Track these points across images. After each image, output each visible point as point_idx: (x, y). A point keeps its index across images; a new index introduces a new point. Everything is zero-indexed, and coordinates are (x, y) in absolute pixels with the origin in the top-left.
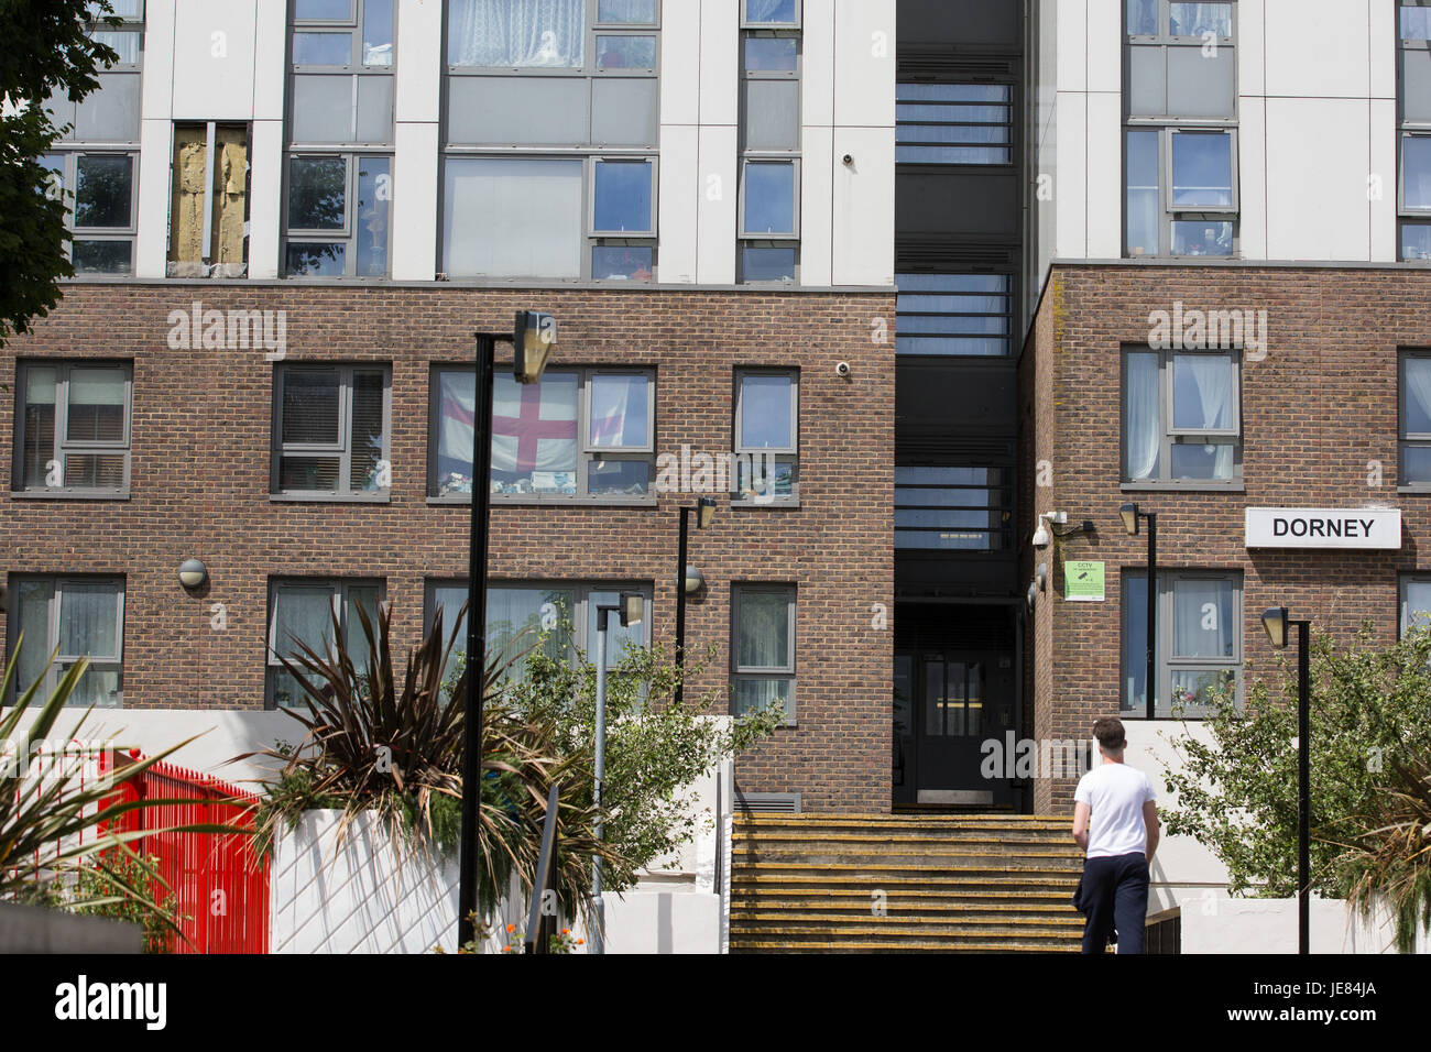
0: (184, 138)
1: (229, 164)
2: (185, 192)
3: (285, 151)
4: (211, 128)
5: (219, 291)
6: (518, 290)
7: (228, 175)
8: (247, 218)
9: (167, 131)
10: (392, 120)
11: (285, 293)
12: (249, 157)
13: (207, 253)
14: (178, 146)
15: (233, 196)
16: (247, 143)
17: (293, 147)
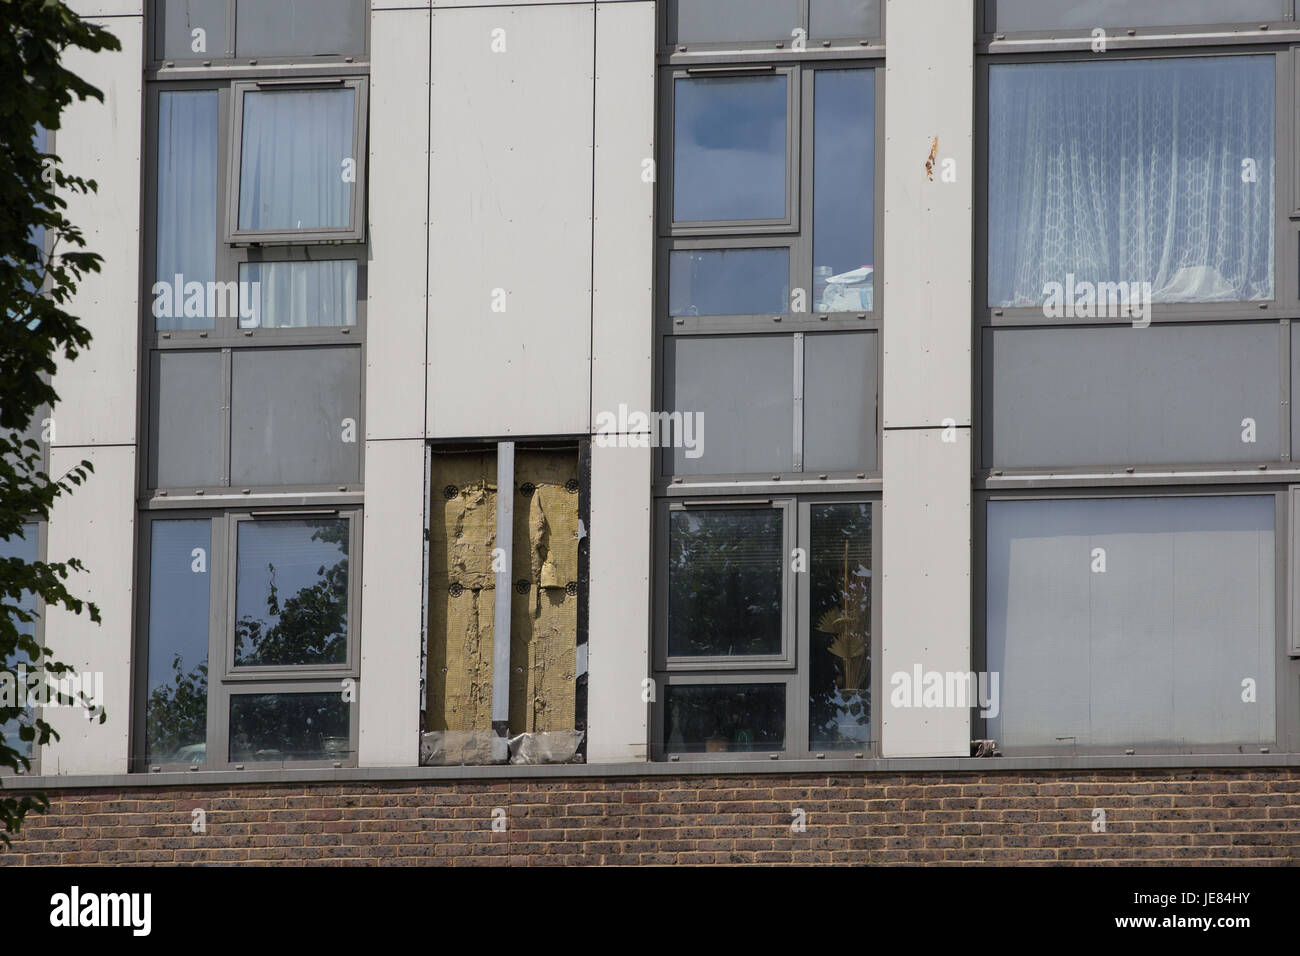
0: (452, 476)
1: (545, 527)
2: (457, 588)
3: (658, 497)
4: (507, 454)
5: (528, 791)
6: (1144, 772)
7: (543, 550)
8: (582, 637)
9: (417, 460)
10: (873, 425)
11: (662, 791)
12: (584, 512)
13: (501, 712)
14: (440, 493)
15: (552, 591)
16: (580, 483)
17: (674, 488)
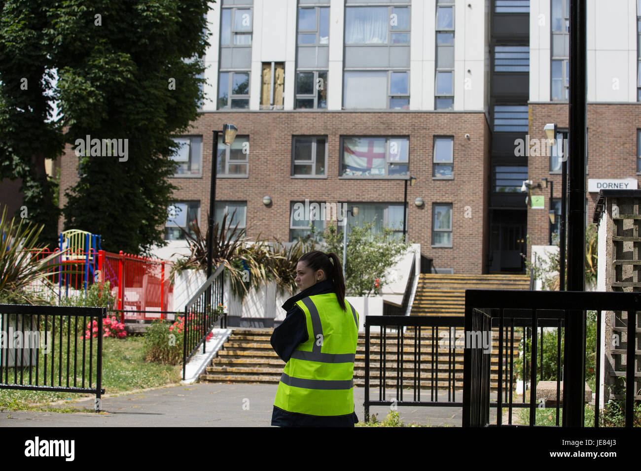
0: (265, 67)
1: (279, 75)
2: (265, 84)
3: (296, 71)
4: (273, 64)
5: (276, 114)
6: (367, 113)
7: (278, 78)
8: (284, 91)
9: (260, 66)
10: (328, 61)
11: (295, 114)
12: (284, 73)
13: (272, 102)
14: (263, 69)
15: (280, 85)
16: (284, 68)
17: (298, 69)
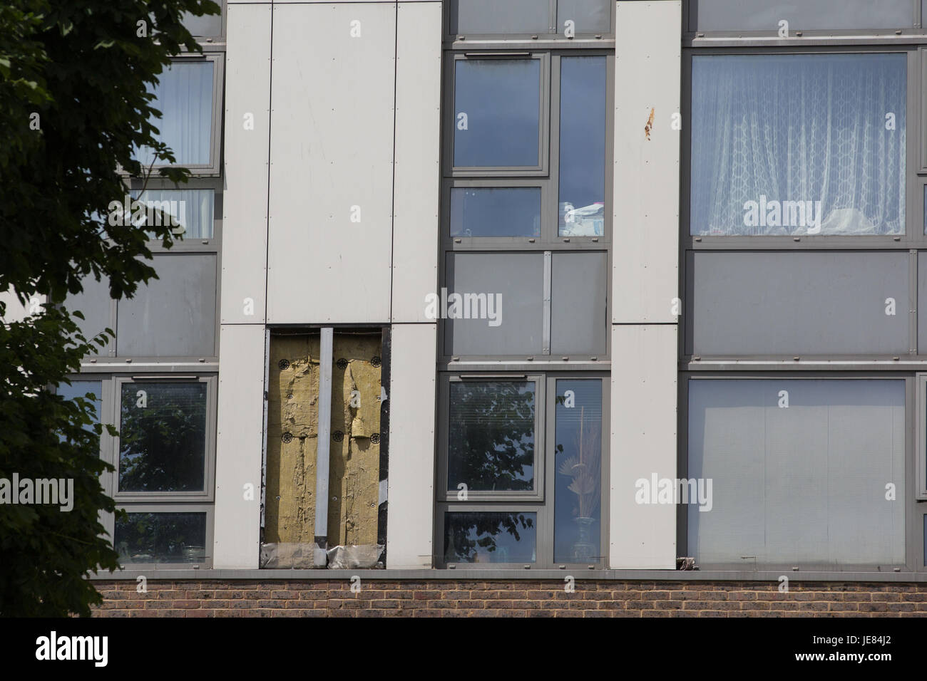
0: (284, 352)
1: (355, 392)
2: (288, 436)
3: (441, 371)
4: (327, 336)
5: (342, 590)
6: (807, 584)
7: (354, 409)
8: (384, 475)
9: (260, 340)
10: (605, 321)
11: (443, 591)
12: (386, 381)
13: (321, 530)
14: (276, 365)
15: (361, 440)
16: (382, 359)
17: (453, 365)
